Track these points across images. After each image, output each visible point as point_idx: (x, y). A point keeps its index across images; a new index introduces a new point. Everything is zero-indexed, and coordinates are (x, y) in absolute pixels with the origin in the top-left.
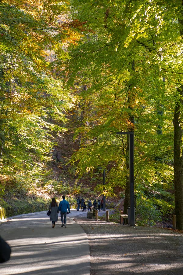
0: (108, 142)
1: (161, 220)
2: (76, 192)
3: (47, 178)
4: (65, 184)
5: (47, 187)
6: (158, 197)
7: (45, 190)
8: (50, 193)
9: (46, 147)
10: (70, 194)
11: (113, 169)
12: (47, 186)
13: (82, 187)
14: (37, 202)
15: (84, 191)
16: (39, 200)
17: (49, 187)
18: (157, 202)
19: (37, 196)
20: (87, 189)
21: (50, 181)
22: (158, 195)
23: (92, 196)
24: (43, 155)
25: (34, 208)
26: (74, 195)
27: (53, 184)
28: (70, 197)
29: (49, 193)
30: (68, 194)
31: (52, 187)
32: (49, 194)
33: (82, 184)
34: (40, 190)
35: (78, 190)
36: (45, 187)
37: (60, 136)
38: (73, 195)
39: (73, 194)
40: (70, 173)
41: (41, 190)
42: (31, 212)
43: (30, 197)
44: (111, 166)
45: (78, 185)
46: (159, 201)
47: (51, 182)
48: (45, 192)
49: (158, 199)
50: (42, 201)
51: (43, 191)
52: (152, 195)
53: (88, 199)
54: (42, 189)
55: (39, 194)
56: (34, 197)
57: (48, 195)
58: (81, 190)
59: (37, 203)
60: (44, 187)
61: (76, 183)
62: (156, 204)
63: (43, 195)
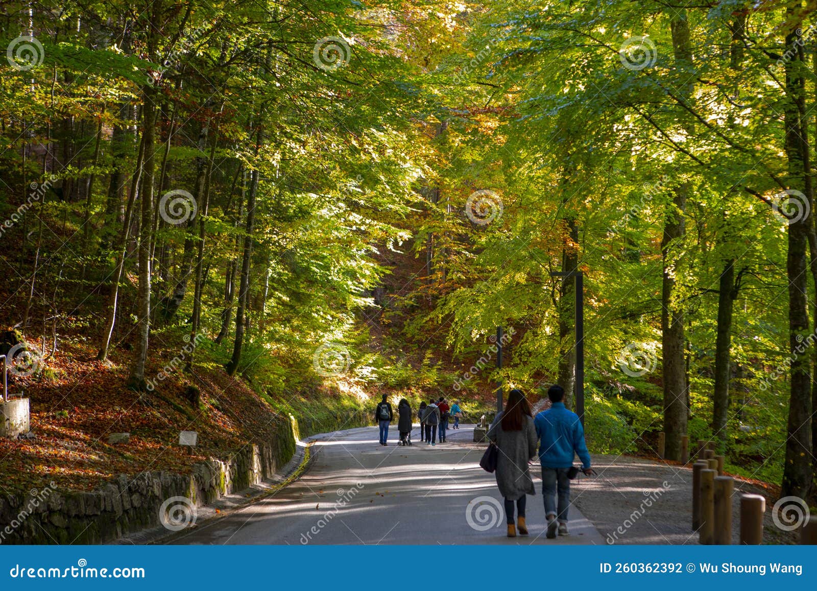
0: (518, 275)
1: (636, 450)
2: (426, 382)
3: (360, 348)
4: (399, 365)
5: (360, 370)
6: (627, 395)
7: (357, 379)
8: (368, 386)
9: (364, 276)
10: (413, 388)
11: (528, 334)
12: (362, 368)
13: (439, 370)
14: (342, 406)
15: (445, 380)
16: (346, 402)
17: (366, 371)
18: (627, 407)
19: (341, 394)
20: (452, 376)
21: (367, 356)
22: (629, 391)
23: (464, 393)
24: (352, 293)
25: (339, 420)
26: (423, 390)
27: (375, 364)
28: (412, 394)
29: (365, 386)
30: (409, 389)
31: (373, 372)
32: (366, 389)
33: (440, 363)
34: (344, 378)
35: (431, 377)
36: (357, 370)
37: (393, 250)
38: (420, 391)
39: (419, 388)
40: (409, 336)
41: (348, 378)
42: (335, 430)
43: (326, 395)
44: (524, 327)
45: (431, 366)
46: (632, 405)
47: (370, 358)
48: (357, 383)
49: (629, 400)
50: (353, 404)
51: (352, 380)
52: (614, 392)
53: (455, 400)
54: (350, 377)
55: (343, 388)
56: (335, 395)
57: (363, 389)
58: (439, 378)
59: (344, 408)
60: (355, 370)
61: (426, 361)
62: (624, 413)
63: (352, 390)
